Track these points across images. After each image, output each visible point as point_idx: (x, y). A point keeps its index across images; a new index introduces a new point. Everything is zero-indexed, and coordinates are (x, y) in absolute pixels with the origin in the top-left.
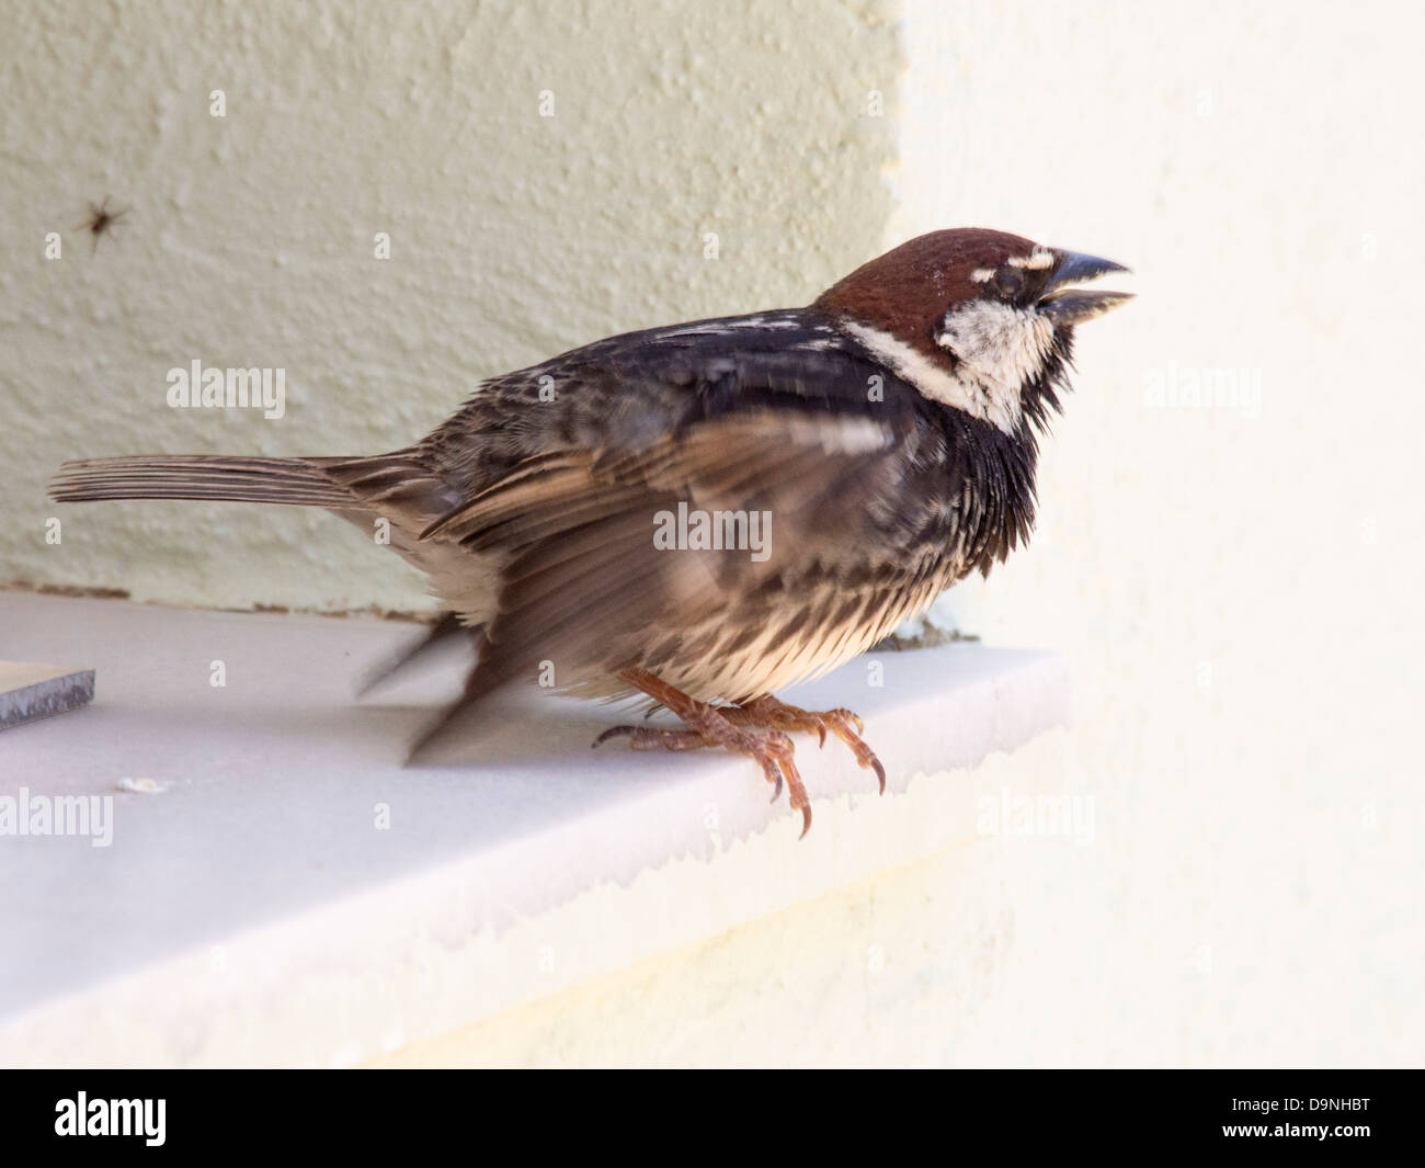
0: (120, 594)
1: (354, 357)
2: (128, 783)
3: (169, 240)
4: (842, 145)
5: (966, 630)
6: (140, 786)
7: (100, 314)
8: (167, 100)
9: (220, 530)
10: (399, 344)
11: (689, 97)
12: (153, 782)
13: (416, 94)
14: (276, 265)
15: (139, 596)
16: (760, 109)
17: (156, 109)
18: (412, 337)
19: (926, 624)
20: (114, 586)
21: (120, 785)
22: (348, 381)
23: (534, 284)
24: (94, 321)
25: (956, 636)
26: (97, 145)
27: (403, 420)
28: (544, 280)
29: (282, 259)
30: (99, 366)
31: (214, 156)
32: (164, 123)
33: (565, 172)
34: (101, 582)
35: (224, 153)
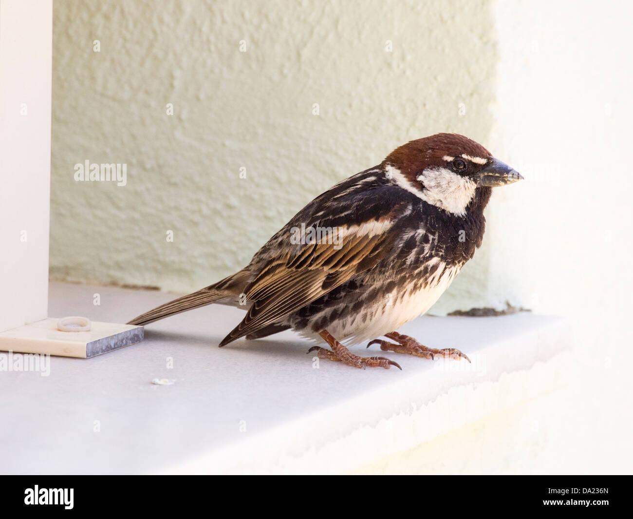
0: (156, 289)
1: (258, 185)
2: (157, 381)
3: (178, 134)
4: (472, 95)
5: (526, 307)
6: (161, 382)
7: (148, 166)
8: (177, 73)
9: (200, 261)
10: (278, 181)
11: (404, 72)
12: (167, 380)
13: (285, 71)
14: (224, 145)
15: (164, 289)
16: (435, 78)
17: (172, 77)
18: (284, 177)
19: (508, 305)
20: (154, 284)
21: (153, 382)
22: (256, 197)
23: (336, 154)
24: (145, 169)
25: (521, 310)
26: (147, 93)
27: (279, 213)
28: (341, 153)
29: (227, 143)
30: (148, 189)
31: (198, 98)
32: (177, 83)
33: (350, 106)
34: (148, 283)
35: (202, 96)
